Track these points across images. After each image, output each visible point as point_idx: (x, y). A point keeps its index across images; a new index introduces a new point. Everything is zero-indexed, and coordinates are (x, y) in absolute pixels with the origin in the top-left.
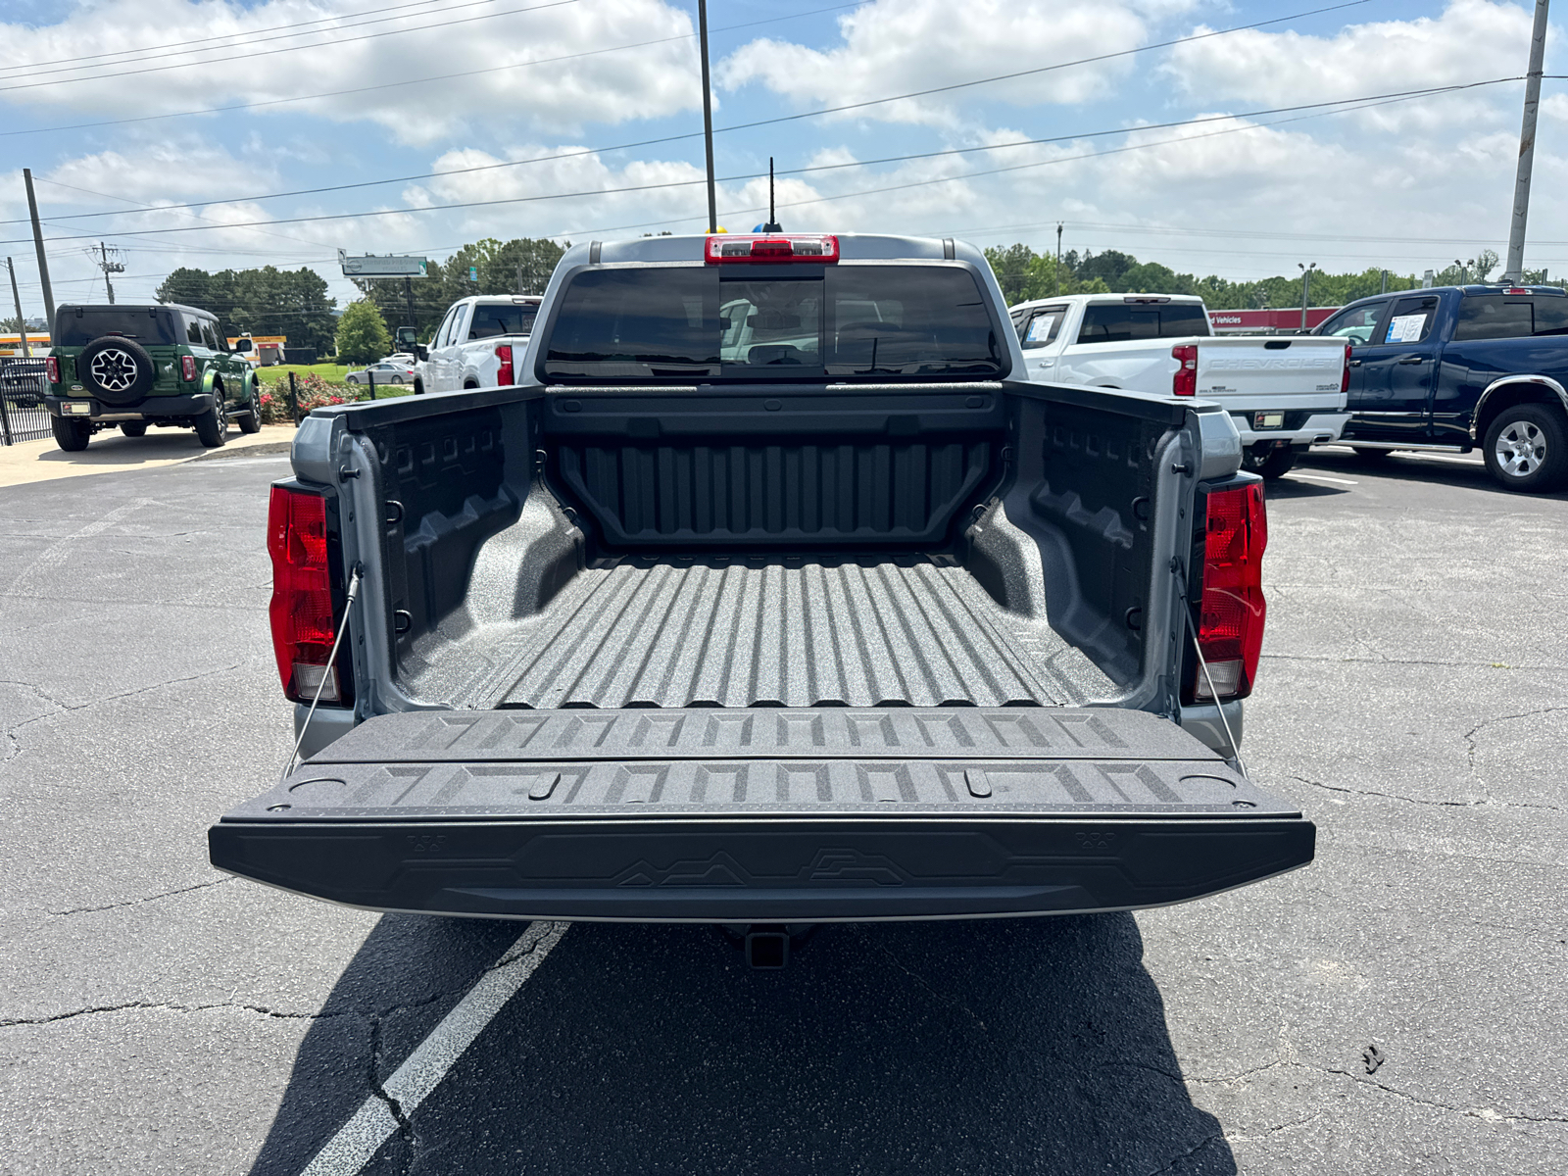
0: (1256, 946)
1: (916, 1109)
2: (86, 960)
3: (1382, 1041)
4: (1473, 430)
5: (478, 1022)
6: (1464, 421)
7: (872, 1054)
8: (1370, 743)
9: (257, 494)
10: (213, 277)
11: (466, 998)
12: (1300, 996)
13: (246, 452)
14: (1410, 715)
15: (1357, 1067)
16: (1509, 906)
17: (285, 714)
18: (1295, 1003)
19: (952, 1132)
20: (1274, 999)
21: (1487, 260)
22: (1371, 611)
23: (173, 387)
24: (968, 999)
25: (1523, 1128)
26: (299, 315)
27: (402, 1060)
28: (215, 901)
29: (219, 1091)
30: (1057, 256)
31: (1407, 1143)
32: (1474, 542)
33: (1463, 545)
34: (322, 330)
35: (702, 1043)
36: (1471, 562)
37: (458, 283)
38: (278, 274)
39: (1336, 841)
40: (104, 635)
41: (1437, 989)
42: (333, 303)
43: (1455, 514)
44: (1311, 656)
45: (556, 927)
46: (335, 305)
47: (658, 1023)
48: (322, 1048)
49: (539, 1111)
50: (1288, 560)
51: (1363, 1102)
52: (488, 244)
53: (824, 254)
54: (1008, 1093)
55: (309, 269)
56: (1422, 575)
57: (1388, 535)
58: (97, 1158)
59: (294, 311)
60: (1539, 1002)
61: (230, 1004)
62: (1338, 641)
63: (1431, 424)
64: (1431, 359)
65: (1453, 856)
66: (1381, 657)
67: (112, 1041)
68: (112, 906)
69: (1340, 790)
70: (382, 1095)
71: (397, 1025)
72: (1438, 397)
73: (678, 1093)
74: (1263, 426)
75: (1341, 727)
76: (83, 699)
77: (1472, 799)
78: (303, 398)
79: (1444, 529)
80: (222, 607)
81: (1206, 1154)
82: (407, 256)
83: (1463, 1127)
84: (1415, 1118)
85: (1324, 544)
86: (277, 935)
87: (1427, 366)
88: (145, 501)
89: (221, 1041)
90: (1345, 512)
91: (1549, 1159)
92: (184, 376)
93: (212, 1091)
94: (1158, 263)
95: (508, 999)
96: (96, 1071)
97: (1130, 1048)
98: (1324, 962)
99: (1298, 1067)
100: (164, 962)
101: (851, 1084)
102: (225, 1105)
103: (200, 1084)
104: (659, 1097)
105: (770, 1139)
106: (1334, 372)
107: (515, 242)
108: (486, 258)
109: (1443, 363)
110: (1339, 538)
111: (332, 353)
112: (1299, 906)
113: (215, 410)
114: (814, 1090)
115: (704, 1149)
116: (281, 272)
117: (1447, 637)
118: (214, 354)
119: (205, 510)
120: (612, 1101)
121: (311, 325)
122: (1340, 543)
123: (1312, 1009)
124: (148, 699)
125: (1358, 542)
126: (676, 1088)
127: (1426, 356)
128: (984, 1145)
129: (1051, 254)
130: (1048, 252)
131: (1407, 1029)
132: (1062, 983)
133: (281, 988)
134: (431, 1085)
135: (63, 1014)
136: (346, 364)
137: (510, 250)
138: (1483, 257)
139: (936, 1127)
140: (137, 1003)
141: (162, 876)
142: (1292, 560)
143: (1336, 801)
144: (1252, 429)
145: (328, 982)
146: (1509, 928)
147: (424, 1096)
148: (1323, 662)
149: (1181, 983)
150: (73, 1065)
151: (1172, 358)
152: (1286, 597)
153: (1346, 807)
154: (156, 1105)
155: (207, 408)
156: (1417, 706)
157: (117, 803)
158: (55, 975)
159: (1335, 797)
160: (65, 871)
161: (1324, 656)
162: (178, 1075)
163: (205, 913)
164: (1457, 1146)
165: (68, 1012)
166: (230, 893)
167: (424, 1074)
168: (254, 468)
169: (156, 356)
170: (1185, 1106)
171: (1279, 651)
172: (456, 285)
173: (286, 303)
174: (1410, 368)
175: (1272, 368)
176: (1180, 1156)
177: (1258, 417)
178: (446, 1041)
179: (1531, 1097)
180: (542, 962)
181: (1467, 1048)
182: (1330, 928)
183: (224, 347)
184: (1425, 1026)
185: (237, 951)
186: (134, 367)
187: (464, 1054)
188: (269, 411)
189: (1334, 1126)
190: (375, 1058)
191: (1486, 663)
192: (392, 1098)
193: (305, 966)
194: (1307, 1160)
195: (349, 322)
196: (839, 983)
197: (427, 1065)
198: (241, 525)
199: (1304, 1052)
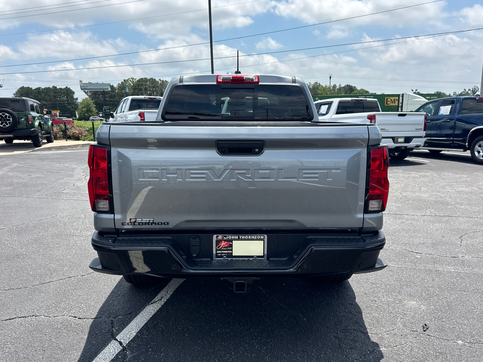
0: (391, 297)
1: (284, 342)
2: (15, 303)
3: (429, 322)
4: (467, 144)
5: (145, 320)
6: (464, 141)
7: (271, 327)
8: (429, 240)
9: (55, 162)
10: (34, 89)
11: (141, 313)
12: (404, 311)
13: (49, 149)
14: (442, 232)
15: (420, 330)
16: (470, 286)
17: (72, 231)
18: (402, 313)
19: (296, 348)
20: (396, 312)
21: (475, 89)
22: (432, 200)
23: (24, 126)
24: (300, 312)
25: (470, 345)
26: (64, 103)
27: (122, 330)
28: (55, 286)
29: (64, 339)
30: (329, 86)
31: (435, 349)
32: (466, 180)
33: (463, 181)
34: (72, 108)
35: (217, 325)
36: (465, 186)
37: (121, 93)
38: (57, 89)
39: (417, 268)
40: (7, 207)
41: (446, 309)
42: (77, 99)
43: (460, 171)
44: (412, 214)
45: (168, 293)
46: (77, 100)
47: (203, 319)
48: (95, 327)
49: (166, 344)
50: (405, 185)
51: (422, 339)
52: (131, 80)
53: (254, 81)
54: (313, 337)
55: (68, 87)
56: (449, 190)
57: (438, 178)
58: (26, 358)
59: (62, 102)
60: (477, 312)
61: (64, 315)
62: (421, 210)
63: (453, 142)
64: (453, 120)
65: (453, 272)
66: (434, 214)
67: (27, 326)
68: (21, 288)
69: (419, 253)
70: (117, 340)
71: (119, 321)
72: (455, 133)
73: (210, 338)
74: (397, 142)
75: (420, 235)
76: (3, 227)
77: (460, 256)
78: (68, 131)
79: (457, 176)
80: (47, 198)
81: (374, 353)
82: (103, 83)
83: (452, 345)
84: (437, 343)
85: (417, 180)
86: (77, 296)
87: (452, 123)
88: (16, 165)
89: (62, 325)
90: (425, 170)
91: (477, 353)
92: (29, 122)
93: (61, 339)
94: (364, 89)
95: (154, 313)
96: (23, 334)
97: (351, 325)
98: (412, 301)
99: (403, 330)
100: (41, 304)
101: (264, 335)
102: (66, 343)
103: (57, 338)
104: (204, 340)
105: (240, 350)
106: (421, 124)
107: (142, 79)
108: (131, 84)
109: (457, 122)
110: (422, 178)
111: (76, 117)
112: (405, 286)
113: (39, 134)
114: (253, 337)
115: (219, 353)
116: (58, 88)
117: (455, 208)
118: (39, 115)
119: (37, 168)
120: (190, 341)
121: (69, 107)
122: (423, 180)
123: (407, 314)
124: (25, 226)
125: (429, 180)
126: (209, 337)
127: (451, 120)
128: (306, 351)
129: (327, 86)
130: (326, 85)
131: (436, 319)
132: (330, 307)
133: (80, 311)
134: (132, 337)
135: (10, 318)
136: (81, 120)
137: (140, 82)
138: (473, 88)
139: (291, 347)
140: (33, 315)
141: (37, 279)
142: (407, 185)
143: (418, 256)
144: (394, 143)
145: (95, 309)
146: (469, 292)
147: (130, 340)
148: (415, 216)
149: (367, 307)
150: (15, 333)
151: (367, 119)
152: (404, 196)
153: (421, 258)
154: (43, 343)
155: (36, 134)
156: (445, 229)
157: (19, 258)
158: (5, 307)
159: (417, 255)
160: (4, 278)
161: (416, 214)
162: (50, 335)
163: (53, 290)
164: (450, 351)
165: (11, 318)
166: (60, 284)
167: (129, 334)
168: (53, 154)
169: (19, 115)
170: (368, 341)
171: (401, 213)
172: (120, 93)
173: (60, 99)
174: (446, 123)
175: (401, 123)
176: (366, 354)
177: (396, 139)
178: (135, 325)
179: (473, 337)
180: (165, 303)
181: (454, 324)
182: (414, 292)
183: (42, 113)
184: (442, 318)
185: (64, 301)
186: (11, 119)
187: (142, 328)
188: (56, 135)
189: (413, 345)
190: (113, 330)
191: (468, 216)
192: (119, 341)
193: (87, 304)
194: (404, 354)
195: (82, 106)
196: (260, 308)
197: (130, 332)
198: (50, 172)
199: (405, 326)
